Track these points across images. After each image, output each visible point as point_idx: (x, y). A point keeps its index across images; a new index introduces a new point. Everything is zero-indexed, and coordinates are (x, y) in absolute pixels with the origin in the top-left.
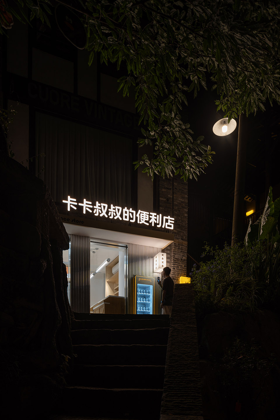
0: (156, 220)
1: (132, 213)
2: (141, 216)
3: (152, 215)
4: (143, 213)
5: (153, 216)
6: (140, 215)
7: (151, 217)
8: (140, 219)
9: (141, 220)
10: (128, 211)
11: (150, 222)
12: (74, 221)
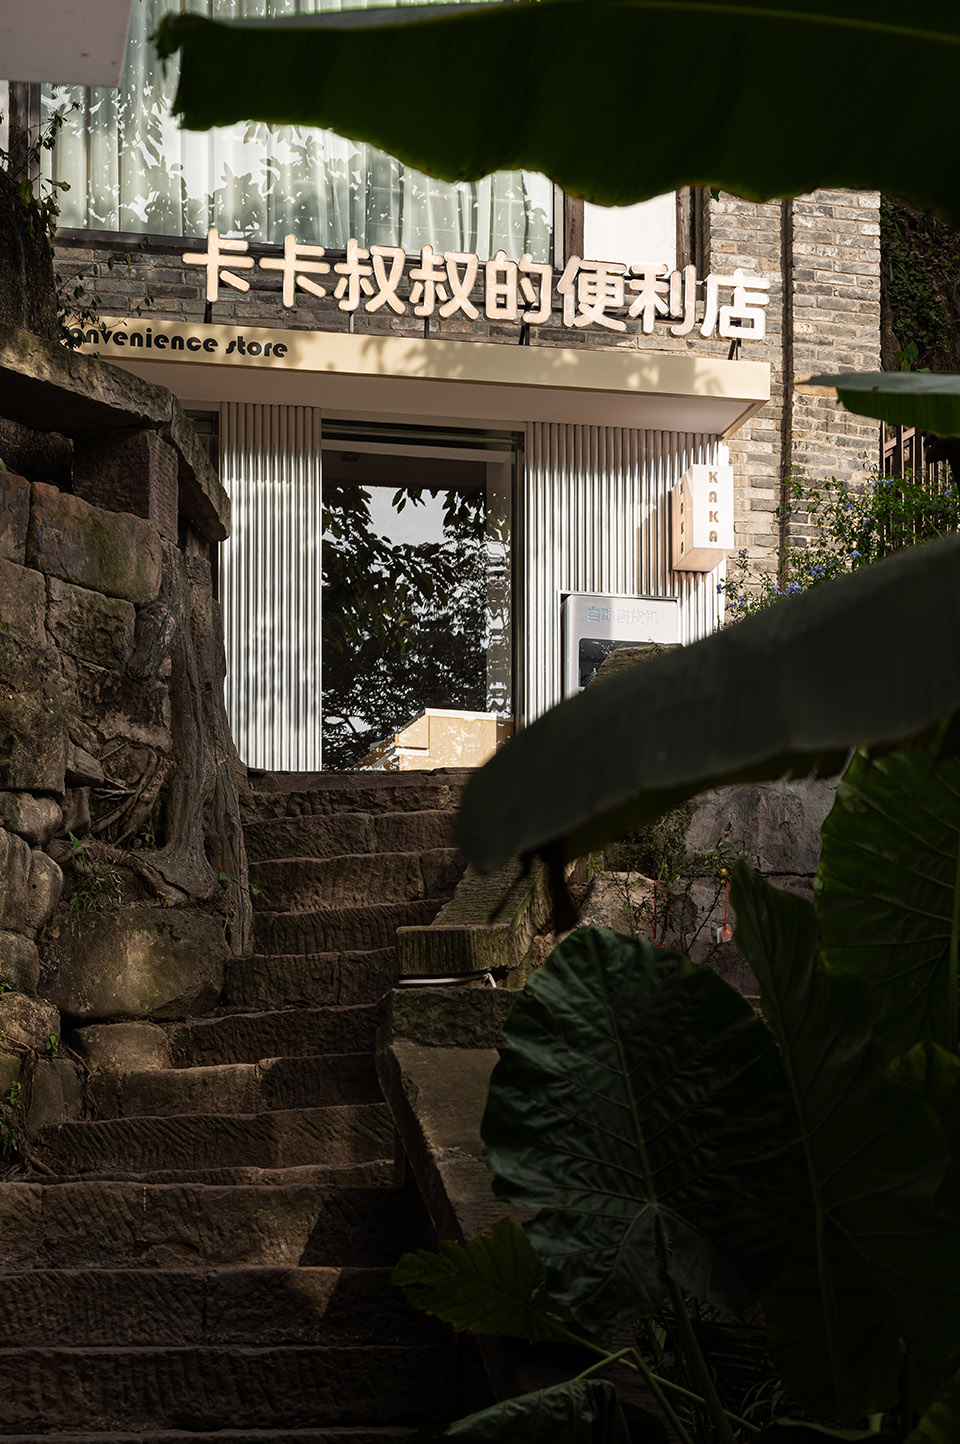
0: (665, 297)
1: (535, 279)
2: (584, 288)
8: (577, 302)
9: (582, 307)
11: (633, 312)
12: (236, 348)
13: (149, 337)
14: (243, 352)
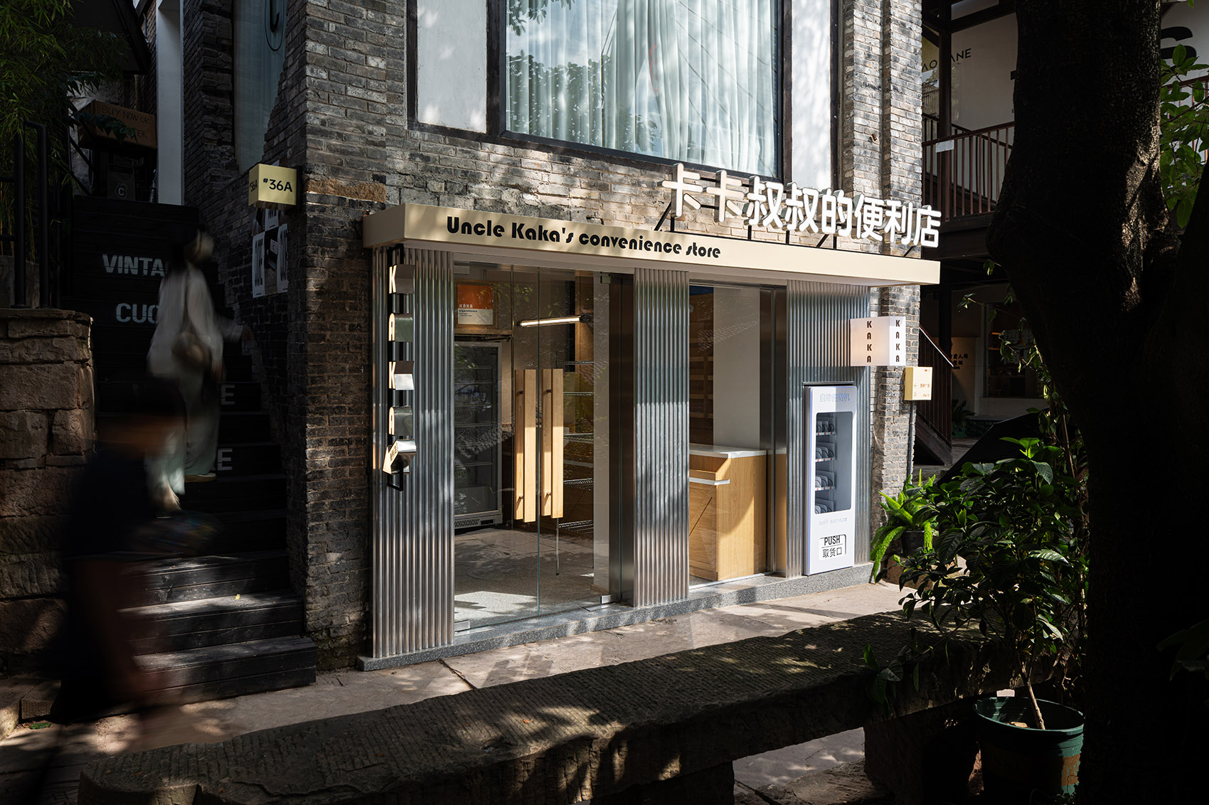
0: (899, 220)
1: (845, 208)
2: (866, 215)
3: (890, 208)
4: (870, 204)
5: (894, 209)
6: (862, 211)
7: (888, 213)
8: (863, 223)
9: (865, 227)
10: (833, 199)
11: (886, 231)
12: (692, 251)
13: (641, 242)
14: (695, 254)
